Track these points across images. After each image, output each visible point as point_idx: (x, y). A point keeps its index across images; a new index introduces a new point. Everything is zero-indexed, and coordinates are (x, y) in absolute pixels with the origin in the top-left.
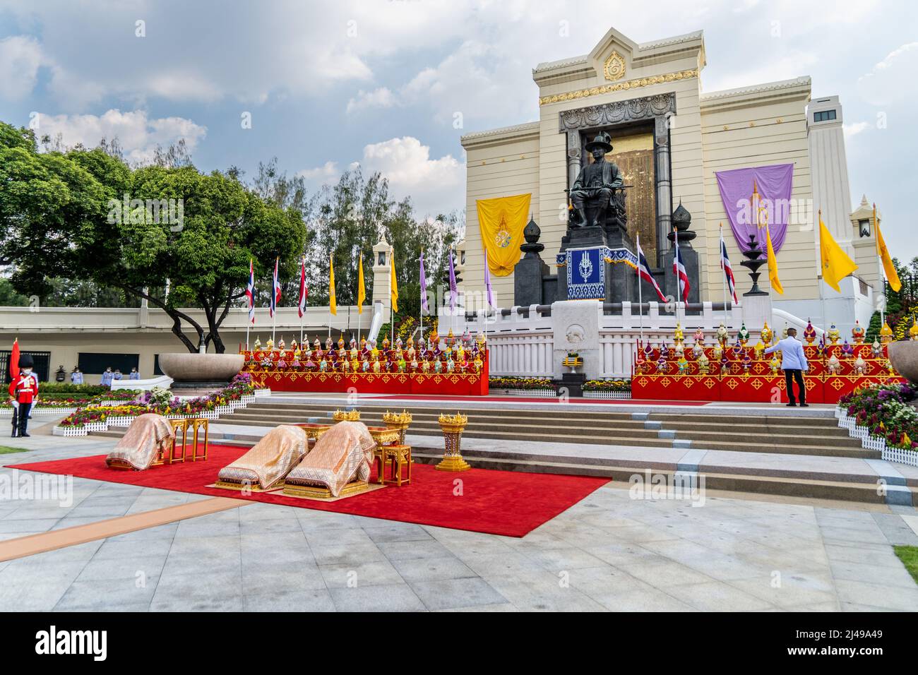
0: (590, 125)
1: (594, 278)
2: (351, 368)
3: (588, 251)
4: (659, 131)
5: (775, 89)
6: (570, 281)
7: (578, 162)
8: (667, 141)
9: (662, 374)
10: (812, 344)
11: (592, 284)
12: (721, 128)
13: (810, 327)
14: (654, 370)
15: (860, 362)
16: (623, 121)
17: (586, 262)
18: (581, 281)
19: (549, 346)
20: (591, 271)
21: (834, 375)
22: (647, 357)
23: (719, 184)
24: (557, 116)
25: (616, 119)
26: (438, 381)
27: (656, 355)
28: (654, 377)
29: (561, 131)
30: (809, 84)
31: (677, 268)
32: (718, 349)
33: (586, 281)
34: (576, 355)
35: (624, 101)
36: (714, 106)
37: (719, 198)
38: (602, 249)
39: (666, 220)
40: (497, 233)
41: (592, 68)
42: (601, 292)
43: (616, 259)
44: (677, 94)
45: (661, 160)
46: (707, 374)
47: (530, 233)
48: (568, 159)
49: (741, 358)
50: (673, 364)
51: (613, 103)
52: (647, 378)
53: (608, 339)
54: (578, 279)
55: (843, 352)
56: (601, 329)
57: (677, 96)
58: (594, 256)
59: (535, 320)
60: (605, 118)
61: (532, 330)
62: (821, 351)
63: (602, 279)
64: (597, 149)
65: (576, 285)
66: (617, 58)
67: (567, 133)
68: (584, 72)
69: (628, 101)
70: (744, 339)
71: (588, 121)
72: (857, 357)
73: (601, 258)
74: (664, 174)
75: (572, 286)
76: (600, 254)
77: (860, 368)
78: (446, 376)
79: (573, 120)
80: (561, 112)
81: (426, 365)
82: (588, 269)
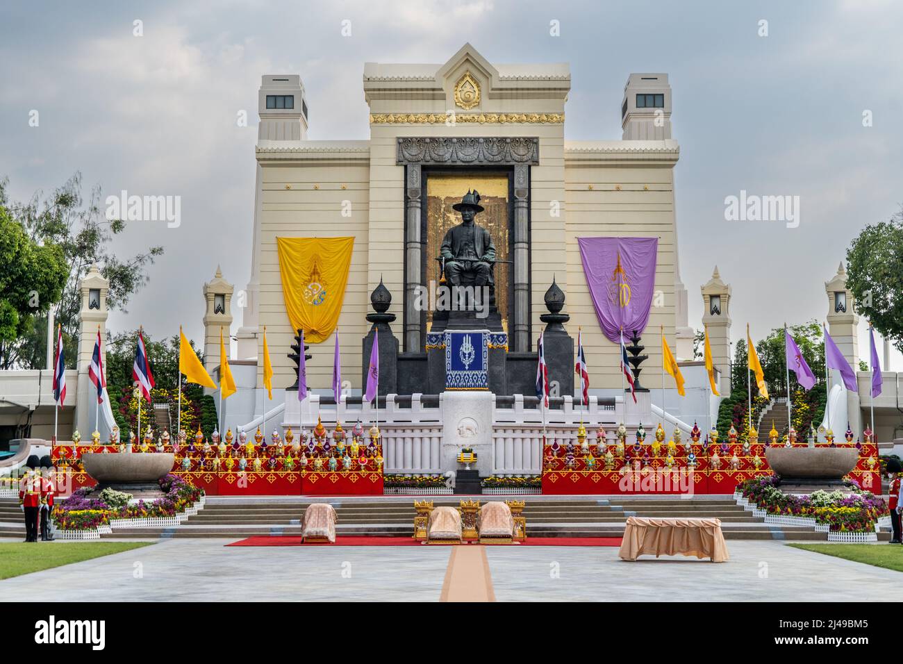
0: (436, 161)
1: (476, 365)
2: (224, 466)
3: (469, 334)
4: (519, 182)
5: (643, 152)
6: (448, 366)
7: (419, 205)
8: (527, 195)
9: (571, 470)
10: (697, 443)
11: (473, 372)
12: (586, 187)
13: (696, 428)
14: (562, 465)
15: (735, 459)
16: (476, 163)
17: (467, 347)
18: (462, 367)
19: (435, 441)
20: (473, 357)
21: (716, 470)
22: (555, 453)
23: (581, 252)
24: (394, 142)
25: (468, 158)
26: (334, 479)
27: (562, 452)
28: (563, 473)
29: (399, 163)
30: (676, 152)
31: (581, 366)
32: (621, 447)
33: (467, 368)
34: (470, 451)
35: (479, 138)
36: (579, 160)
37: (580, 268)
38: (485, 334)
39: (523, 289)
40: (307, 285)
41: (441, 89)
42: (484, 381)
43: (495, 344)
44: (540, 140)
45: (520, 217)
46: (612, 470)
47: (378, 298)
48: (407, 199)
49: (640, 455)
50: (579, 461)
51: (465, 138)
52: (557, 474)
53: (500, 434)
54: (458, 365)
55: (722, 451)
56: (494, 423)
57: (541, 142)
58: (477, 341)
59: (418, 412)
60: (455, 155)
61: (416, 422)
62: (705, 450)
63: (485, 366)
64: (468, 211)
65: (456, 372)
66: (470, 80)
67: (406, 167)
68: (431, 92)
69: (484, 138)
70: (642, 437)
71: (433, 155)
72: (733, 455)
73: (484, 343)
74: (521, 234)
75: (451, 372)
76: (483, 338)
77: (735, 464)
78: (344, 474)
79: (414, 151)
80: (398, 138)
81: (319, 462)
82: (470, 354)
